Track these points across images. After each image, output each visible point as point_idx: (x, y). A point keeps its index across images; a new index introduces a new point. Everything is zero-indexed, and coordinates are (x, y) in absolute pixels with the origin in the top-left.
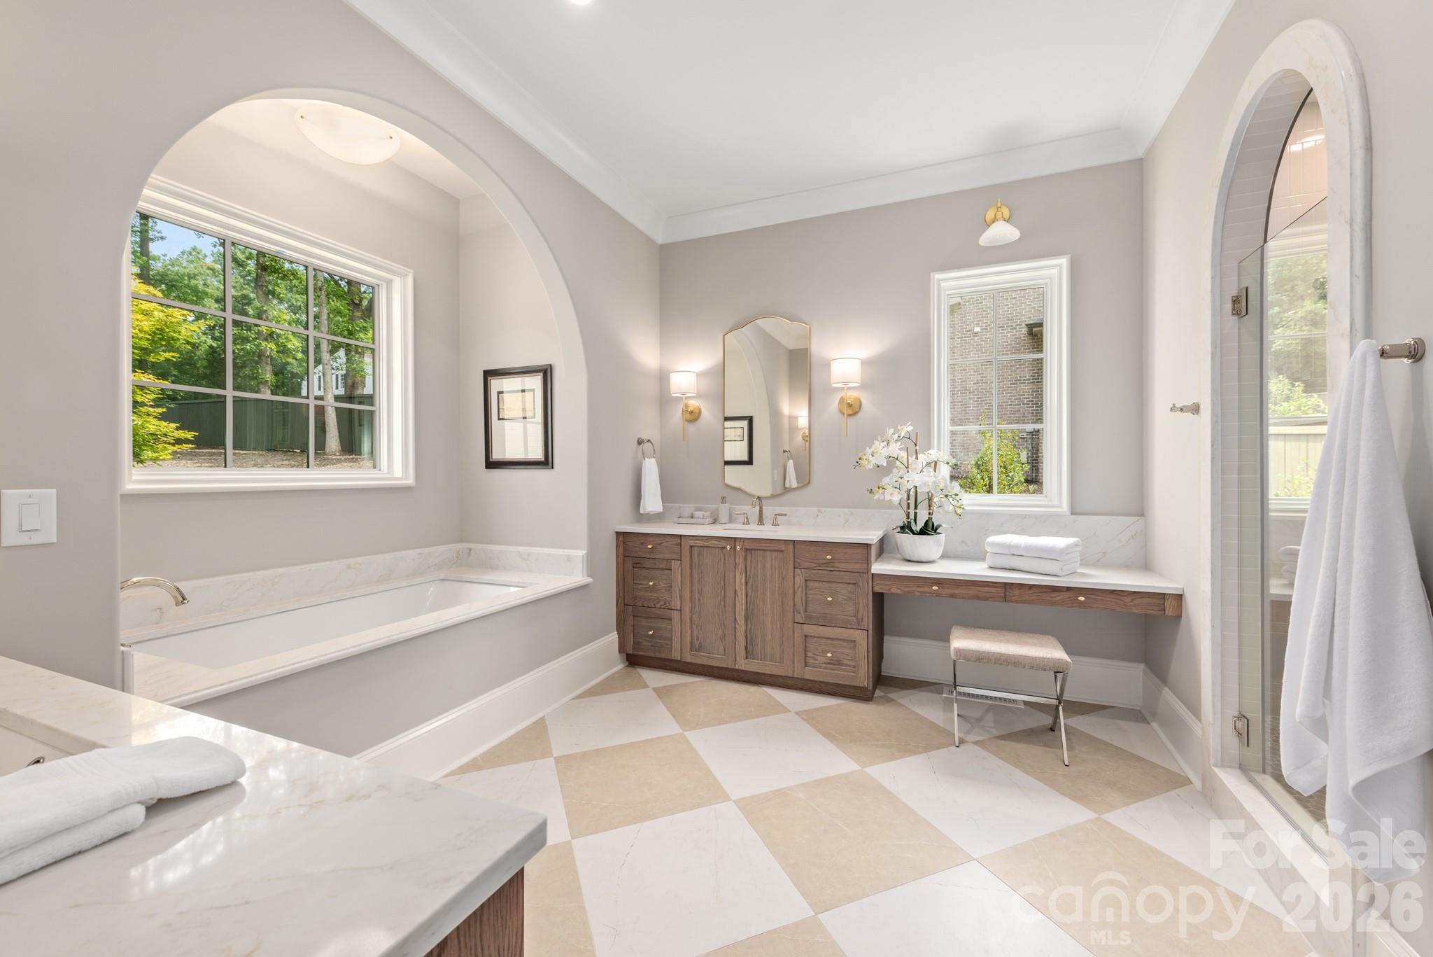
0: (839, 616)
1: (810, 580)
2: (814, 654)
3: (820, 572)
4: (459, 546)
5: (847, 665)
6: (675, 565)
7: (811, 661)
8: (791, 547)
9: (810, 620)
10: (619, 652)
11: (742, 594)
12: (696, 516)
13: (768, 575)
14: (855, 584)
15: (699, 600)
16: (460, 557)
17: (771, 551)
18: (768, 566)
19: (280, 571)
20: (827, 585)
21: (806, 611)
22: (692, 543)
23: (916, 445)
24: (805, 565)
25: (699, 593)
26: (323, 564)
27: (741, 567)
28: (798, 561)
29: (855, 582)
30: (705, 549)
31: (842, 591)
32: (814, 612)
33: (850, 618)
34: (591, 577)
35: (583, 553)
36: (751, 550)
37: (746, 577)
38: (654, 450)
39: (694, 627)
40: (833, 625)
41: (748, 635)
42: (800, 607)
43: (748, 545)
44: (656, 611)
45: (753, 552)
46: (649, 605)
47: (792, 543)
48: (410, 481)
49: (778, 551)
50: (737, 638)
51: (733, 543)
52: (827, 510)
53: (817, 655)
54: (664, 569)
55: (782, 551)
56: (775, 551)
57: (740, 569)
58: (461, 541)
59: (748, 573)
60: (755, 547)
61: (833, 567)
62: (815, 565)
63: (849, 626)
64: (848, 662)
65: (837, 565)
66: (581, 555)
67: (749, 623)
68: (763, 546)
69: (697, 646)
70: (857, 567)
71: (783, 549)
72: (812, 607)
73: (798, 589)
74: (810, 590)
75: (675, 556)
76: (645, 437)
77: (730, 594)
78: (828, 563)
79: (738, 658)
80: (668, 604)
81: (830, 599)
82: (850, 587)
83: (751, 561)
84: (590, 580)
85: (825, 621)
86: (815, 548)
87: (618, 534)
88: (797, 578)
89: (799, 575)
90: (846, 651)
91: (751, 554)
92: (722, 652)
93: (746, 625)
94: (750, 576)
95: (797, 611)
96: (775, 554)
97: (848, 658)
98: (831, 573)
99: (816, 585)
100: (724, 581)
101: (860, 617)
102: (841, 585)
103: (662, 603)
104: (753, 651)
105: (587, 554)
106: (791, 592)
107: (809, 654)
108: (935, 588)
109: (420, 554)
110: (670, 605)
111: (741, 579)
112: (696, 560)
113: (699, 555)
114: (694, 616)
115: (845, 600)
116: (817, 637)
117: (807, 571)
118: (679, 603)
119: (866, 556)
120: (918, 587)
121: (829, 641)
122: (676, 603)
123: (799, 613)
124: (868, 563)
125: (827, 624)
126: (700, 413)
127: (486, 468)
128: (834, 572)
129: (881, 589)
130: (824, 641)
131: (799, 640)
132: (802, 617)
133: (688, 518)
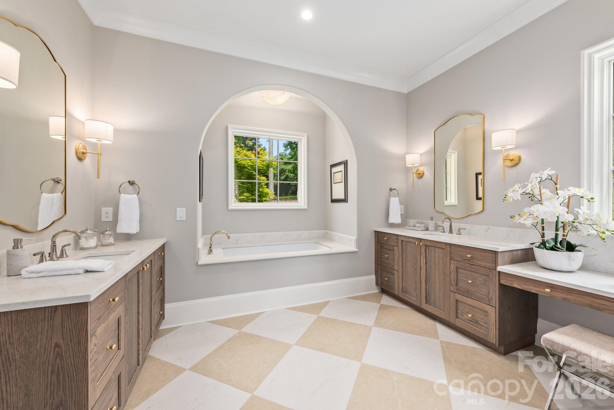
0: (476, 294)
1: (459, 268)
2: (462, 313)
3: (465, 264)
4: (324, 231)
5: (482, 325)
6: (396, 248)
7: (459, 315)
8: (448, 247)
9: (458, 291)
10: (376, 285)
11: (424, 269)
12: (416, 226)
13: (437, 261)
14: (487, 276)
15: (405, 268)
16: (325, 235)
17: (438, 248)
18: (437, 256)
19: (266, 233)
20: (469, 273)
21: (457, 285)
22: (402, 239)
23: (556, 184)
24: (457, 258)
25: (405, 264)
26: (278, 232)
27: (423, 254)
28: (453, 256)
29: (487, 274)
30: (408, 242)
31: (479, 279)
32: (462, 288)
33: (483, 296)
34: (358, 249)
35: (355, 238)
36: (428, 246)
37: (426, 260)
38: (398, 193)
39: (404, 281)
40: (472, 298)
41: (427, 291)
42: (454, 283)
43: (428, 244)
44: (389, 269)
45: (429, 247)
46: (386, 266)
47: (449, 245)
48: (306, 207)
49: (442, 248)
50: (421, 291)
51: (420, 241)
52: (495, 227)
53: (464, 314)
54: (391, 250)
55: (444, 249)
56: (440, 248)
57: (423, 255)
58: (325, 229)
59: (427, 259)
60: (429, 245)
61: (473, 262)
62: (462, 259)
63: (483, 301)
64: (484, 324)
65: (474, 261)
66: (354, 239)
67: (428, 285)
68: (434, 244)
69: (405, 291)
70: (488, 265)
71: (444, 247)
72: (460, 284)
73: (452, 271)
74: (459, 274)
75: (396, 244)
76: (393, 187)
77: (418, 268)
78: (469, 259)
79: (422, 303)
80: (393, 267)
81: (470, 281)
82: (484, 277)
83: (428, 252)
84: (357, 250)
85: (467, 294)
86: (462, 249)
87: (375, 231)
88: (452, 265)
89: (452, 264)
90: (482, 317)
91: (429, 248)
92: (415, 297)
93: (426, 286)
94: (428, 260)
95: (451, 284)
96: (440, 250)
97: (483, 321)
98: (471, 266)
99: (463, 271)
100: (416, 260)
101: (490, 297)
102: (478, 275)
103: (391, 266)
104: (429, 301)
105: (357, 239)
106: (448, 272)
107: (459, 312)
108: (548, 290)
109: (309, 232)
110: (394, 268)
111: (423, 261)
112: (404, 247)
113: (405, 245)
114: (403, 276)
115: (481, 284)
116: (464, 303)
117: (457, 262)
118: (397, 267)
119: (495, 259)
120: (534, 287)
121: (471, 308)
122: (396, 267)
123: (453, 286)
124: (496, 264)
125: (468, 296)
126: (423, 174)
127: (331, 202)
128: (474, 266)
129: (506, 282)
130: (468, 306)
131: (453, 302)
132: (454, 289)
133: (413, 227)
